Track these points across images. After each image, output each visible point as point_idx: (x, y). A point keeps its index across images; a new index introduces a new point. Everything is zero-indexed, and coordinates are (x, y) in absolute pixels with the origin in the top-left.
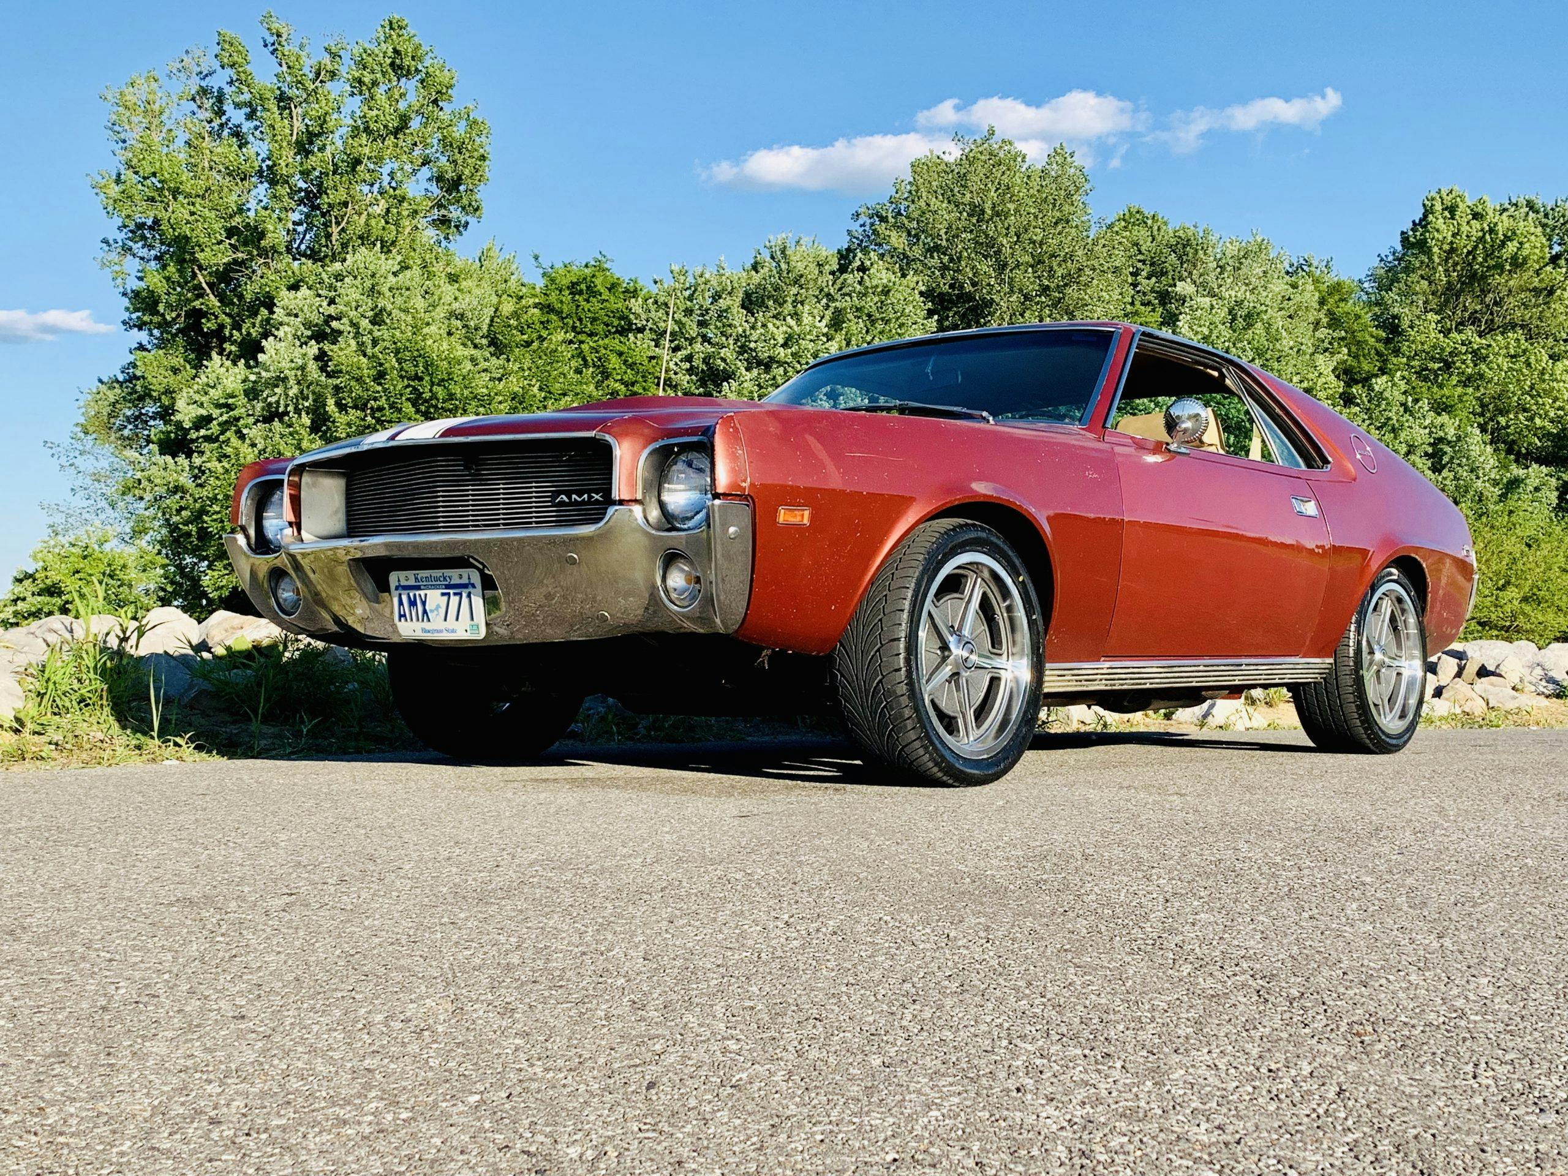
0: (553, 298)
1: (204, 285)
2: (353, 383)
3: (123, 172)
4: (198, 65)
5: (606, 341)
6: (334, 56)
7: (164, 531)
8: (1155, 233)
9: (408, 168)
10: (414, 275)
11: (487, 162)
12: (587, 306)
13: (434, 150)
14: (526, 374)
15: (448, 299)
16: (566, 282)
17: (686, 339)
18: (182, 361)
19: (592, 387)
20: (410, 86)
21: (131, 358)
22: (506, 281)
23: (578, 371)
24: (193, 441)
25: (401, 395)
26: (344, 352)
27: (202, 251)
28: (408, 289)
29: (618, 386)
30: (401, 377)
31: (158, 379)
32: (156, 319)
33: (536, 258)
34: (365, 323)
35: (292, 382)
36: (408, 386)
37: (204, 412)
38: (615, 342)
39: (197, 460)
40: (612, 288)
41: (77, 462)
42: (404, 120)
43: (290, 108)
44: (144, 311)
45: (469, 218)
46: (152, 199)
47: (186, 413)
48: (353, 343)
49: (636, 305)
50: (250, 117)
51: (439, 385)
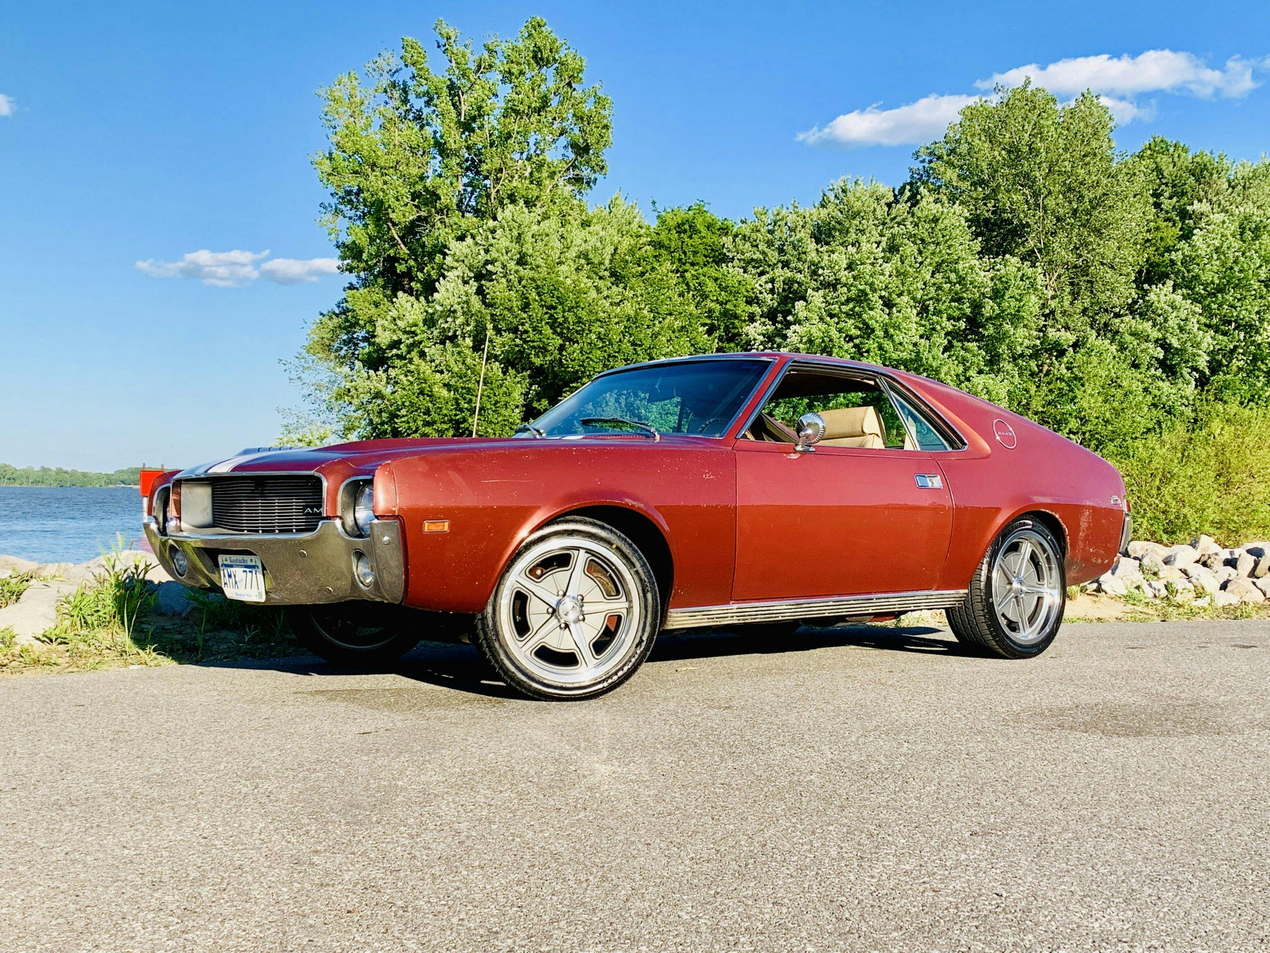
0: (663, 236)
1: (397, 237)
2: (506, 312)
3: (334, 151)
4: (389, 65)
5: (705, 269)
6: (491, 51)
7: (369, 428)
8: (1176, 159)
9: (549, 138)
10: (551, 224)
11: (610, 130)
12: (690, 242)
13: (569, 122)
14: (639, 299)
15: (578, 241)
16: (672, 223)
17: (769, 266)
18: (381, 296)
19: (692, 307)
20: (549, 72)
21: (344, 295)
22: (630, 223)
23: (681, 295)
24: (388, 358)
25: (542, 320)
26: (497, 289)
27: (393, 212)
28: (547, 235)
29: (713, 305)
30: (542, 306)
31: (364, 310)
32: (362, 265)
33: (654, 203)
34: (512, 265)
35: (459, 314)
36: (546, 313)
37: (395, 338)
38: (711, 271)
39: (392, 373)
40: (709, 227)
41: (303, 376)
42: (545, 102)
43: (458, 95)
44: (354, 258)
45: (597, 175)
46: (356, 172)
47: (383, 338)
48: (504, 280)
49: (727, 241)
50: (428, 103)
51: (569, 311)
